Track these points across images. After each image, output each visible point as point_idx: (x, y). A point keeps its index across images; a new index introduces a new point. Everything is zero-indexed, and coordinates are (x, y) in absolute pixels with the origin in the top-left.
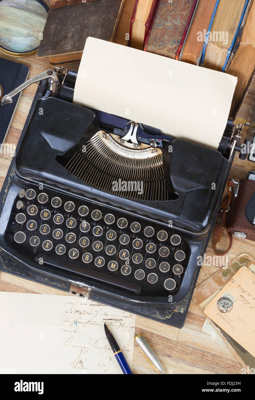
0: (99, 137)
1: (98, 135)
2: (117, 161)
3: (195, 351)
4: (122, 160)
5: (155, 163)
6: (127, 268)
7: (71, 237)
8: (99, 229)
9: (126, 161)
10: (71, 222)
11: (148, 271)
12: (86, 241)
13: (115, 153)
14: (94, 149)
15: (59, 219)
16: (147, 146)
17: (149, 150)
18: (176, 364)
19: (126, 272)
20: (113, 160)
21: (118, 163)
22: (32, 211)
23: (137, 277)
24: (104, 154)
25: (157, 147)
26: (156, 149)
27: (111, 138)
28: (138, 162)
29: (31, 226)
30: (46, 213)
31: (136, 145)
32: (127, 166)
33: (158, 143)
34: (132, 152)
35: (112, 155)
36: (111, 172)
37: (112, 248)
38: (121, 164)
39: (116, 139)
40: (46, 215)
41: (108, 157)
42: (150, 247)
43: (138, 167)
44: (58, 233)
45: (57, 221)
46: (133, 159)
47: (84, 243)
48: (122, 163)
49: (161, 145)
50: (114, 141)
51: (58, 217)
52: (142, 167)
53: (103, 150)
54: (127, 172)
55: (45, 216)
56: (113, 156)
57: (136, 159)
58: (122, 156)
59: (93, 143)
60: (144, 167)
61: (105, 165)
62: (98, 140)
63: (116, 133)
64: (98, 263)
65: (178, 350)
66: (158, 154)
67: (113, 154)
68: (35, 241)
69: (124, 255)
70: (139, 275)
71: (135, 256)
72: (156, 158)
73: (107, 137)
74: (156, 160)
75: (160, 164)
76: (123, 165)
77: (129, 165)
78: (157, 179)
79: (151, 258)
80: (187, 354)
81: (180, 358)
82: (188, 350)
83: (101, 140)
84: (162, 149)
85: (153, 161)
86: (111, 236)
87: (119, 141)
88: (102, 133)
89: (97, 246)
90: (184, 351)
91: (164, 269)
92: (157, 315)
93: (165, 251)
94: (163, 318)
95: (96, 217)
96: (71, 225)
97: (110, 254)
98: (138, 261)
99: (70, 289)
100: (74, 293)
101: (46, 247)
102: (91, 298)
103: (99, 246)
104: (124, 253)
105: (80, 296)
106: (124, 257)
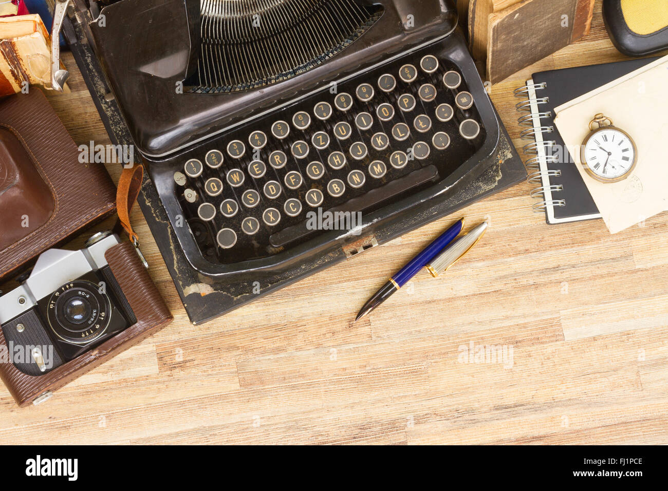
6: (398, 156)
7: (293, 178)
8: (321, 137)
10: (276, 160)
11: (427, 138)
12: (316, 167)
15: (258, 169)
19: (402, 162)
22: (214, 187)
29: (230, 209)
30: (234, 174)
37: (359, 146)
42: (405, 103)
44: (272, 188)
45: (257, 173)
47: (316, 172)
51: (254, 166)
55: (237, 180)
64: (356, 182)
68: (250, 225)
69: (380, 143)
70: (421, 150)
71: (396, 130)
79: (418, 117)
86: (343, 132)
89: (336, 161)
91: (446, 115)
92: (483, 188)
93: (427, 92)
94: (494, 186)
95: (303, 124)
96: (281, 162)
97: (361, 156)
98: (403, 134)
99: (344, 252)
100: (354, 252)
101: (271, 221)
102: (381, 240)
103: (338, 159)
104: (379, 139)
105: (364, 249)
106: (383, 144)
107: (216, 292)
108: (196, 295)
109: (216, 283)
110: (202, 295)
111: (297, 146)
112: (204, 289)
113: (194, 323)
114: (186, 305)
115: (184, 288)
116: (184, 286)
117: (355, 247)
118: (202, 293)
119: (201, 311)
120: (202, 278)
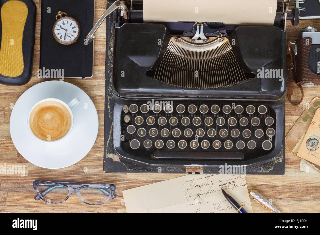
0: (173, 42)
1: (172, 41)
2: (193, 57)
3: (299, 188)
4: (197, 55)
5: (225, 50)
6: (229, 143)
7: (177, 132)
8: (198, 120)
9: (200, 55)
10: (173, 121)
11: (246, 141)
12: (189, 131)
15: (163, 121)
16: (215, 38)
17: (217, 41)
19: (229, 146)
20: (190, 57)
21: (194, 58)
22: (139, 121)
23: (239, 148)
24: (181, 55)
25: (223, 36)
26: (223, 38)
27: (183, 40)
28: (211, 53)
29: (142, 133)
30: (151, 119)
31: (205, 40)
32: (202, 58)
33: (223, 34)
34: (203, 46)
37: (212, 131)
38: (197, 58)
39: (187, 40)
41: (185, 56)
42: (243, 122)
44: (165, 132)
45: (162, 123)
46: (206, 51)
47: (188, 134)
48: (198, 57)
49: (226, 34)
50: (186, 42)
52: (215, 56)
53: (179, 52)
54: (205, 64)
55: (151, 122)
56: (189, 54)
57: (208, 51)
58: (196, 52)
60: (217, 55)
62: (173, 45)
63: (186, 35)
64: (204, 146)
65: (286, 192)
66: (225, 42)
67: (188, 52)
68: (148, 143)
70: (240, 145)
71: (233, 132)
72: (224, 45)
73: (180, 41)
74: (225, 47)
75: (229, 49)
76: (199, 59)
77: (204, 58)
78: (231, 63)
79: (246, 130)
80: (294, 193)
81: (289, 198)
82: (294, 190)
83: (175, 44)
84: (228, 37)
85: (222, 49)
86: (209, 122)
87: (190, 41)
88: (174, 38)
89: (199, 133)
90: (291, 192)
91: (259, 135)
92: (262, 170)
93: (256, 121)
94: (267, 172)
95: (192, 111)
96: (174, 123)
97: (212, 136)
98: (236, 135)
99: (186, 171)
100: (190, 173)
101: (158, 146)
102: (205, 173)
103: (201, 133)
104: (223, 132)
105: (195, 174)
106: (224, 135)
107: (121, 162)
108: (111, 160)
109: (121, 159)
110: (114, 161)
111: (185, 119)
112: (116, 158)
113: (105, 171)
114: (104, 162)
115: (107, 154)
116: (108, 153)
117: (192, 171)
118: (114, 159)
119: (110, 167)
120: (117, 154)
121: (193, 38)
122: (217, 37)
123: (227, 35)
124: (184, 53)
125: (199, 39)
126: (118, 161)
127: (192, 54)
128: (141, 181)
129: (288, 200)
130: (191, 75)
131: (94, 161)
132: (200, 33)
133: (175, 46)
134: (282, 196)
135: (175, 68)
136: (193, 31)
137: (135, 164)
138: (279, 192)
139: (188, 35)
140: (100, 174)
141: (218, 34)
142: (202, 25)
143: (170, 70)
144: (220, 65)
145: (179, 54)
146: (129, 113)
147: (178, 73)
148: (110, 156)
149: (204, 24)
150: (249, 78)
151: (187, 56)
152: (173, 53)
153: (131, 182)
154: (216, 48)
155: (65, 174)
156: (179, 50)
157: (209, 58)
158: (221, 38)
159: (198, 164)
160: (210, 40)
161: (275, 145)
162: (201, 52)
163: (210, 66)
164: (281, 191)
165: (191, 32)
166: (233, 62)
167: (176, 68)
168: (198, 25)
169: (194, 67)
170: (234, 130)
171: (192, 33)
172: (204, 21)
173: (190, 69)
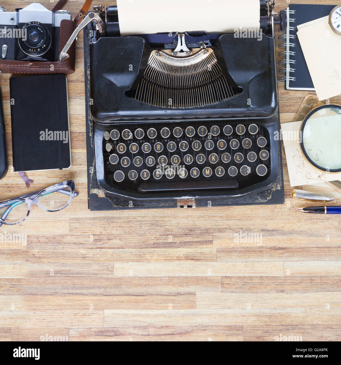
0: (154, 57)
1: (153, 55)
2: (176, 73)
3: (303, 279)
4: (180, 70)
5: (210, 62)
6: (220, 169)
7: (163, 160)
8: (184, 144)
9: (184, 70)
10: (158, 147)
11: (239, 166)
12: (176, 158)
13: (172, 66)
14: (153, 70)
15: (147, 148)
16: (198, 49)
17: (201, 53)
18: (292, 296)
19: (221, 173)
20: (173, 72)
21: (178, 74)
22: (121, 149)
23: (231, 175)
24: (163, 71)
25: (207, 47)
26: (207, 49)
27: (165, 54)
28: (195, 66)
29: (126, 163)
30: (134, 146)
31: (188, 52)
32: (187, 74)
33: (206, 44)
34: (187, 60)
35: (170, 69)
36: (175, 85)
37: (202, 156)
38: (181, 74)
39: (169, 53)
40: (134, 148)
41: (168, 72)
42: (234, 144)
43: (196, 71)
44: (151, 160)
45: (146, 150)
46: (190, 65)
47: (176, 161)
48: (182, 72)
49: (210, 44)
50: (168, 56)
51: (146, 146)
52: (200, 70)
53: (161, 67)
54: (189, 80)
55: (134, 150)
56: (172, 69)
57: (192, 65)
58: (180, 66)
59: (150, 64)
60: (202, 69)
61: (168, 81)
62: (154, 60)
63: (167, 48)
64: (194, 175)
65: (289, 283)
66: (210, 53)
67: (171, 67)
68: (133, 174)
69: (214, 159)
70: (233, 171)
71: (224, 156)
72: (209, 57)
73: (161, 55)
74: (210, 59)
75: (214, 62)
76: (183, 74)
77: (188, 73)
78: (217, 77)
79: (238, 153)
80: (297, 284)
81: (292, 290)
82: (297, 281)
83: (157, 59)
84: (212, 47)
85: (207, 61)
86: (197, 147)
87: (172, 54)
88: (155, 52)
89: (188, 159)
90: (294, 283)
91: (252, 158)
92: (259, 200)
93: (247, 143)
94: (265, 201)
95: (178, 134)
96: (159, 149)
97: (201, 163)
98: (227, 160)
99: (177, 204)
100: (182, 207)
101: (144, 177)
102: (198, 205)
103: (189, 159)
104: (213, 157)
105: (187, 207)
106: (215, 160)
107: (106, 198)
109: (106, 194)
110: (99, 197)
111: (171, 144)
112: (101, 193)
113: (90, 210)
114: (89, 198)
116: (92, 188)
117: (183, 204)
118: (99, 195)
119: (95, 205)
120: (101, 189)
121: (175, 51)
122: (200, 49)
123: (211, 46)
124: (167, 68)
125: (182, 51)
126: (104, 197)
127: (176, 69)
128: (130, 278)
129: (290, 292)
130: (175, 93)
131: (77, 259)
132: (182, 45)
133: (156, 61)
134: (284, 288)
135: (157, 86)
136: (174, 43)
137: (122, 199)
138: (281, 284)
139: (170, 48)
140: (84, 272)
141: (202, 45)
142: (183, 36)
143: (153, 88)
144: (206, 81)
145: (161, 69)
146: (110, 141)
147: (161, 92)
148: (95, 191)
149: (185, 35)
150: (237, 94)
151: (170, 72)
152: (155, 69)
153: (119, 280)
154: (201, 61)
155: (46, 274)
156: (162, 65)
157: (194, 72)
158: (205, 49)
159: (189, 196)
160: (194, 53)
161: (271, 169)
162: (185, 66)
163: (195, 81)
164: (283, 282)
165: (172, 43)
166: (219, 76)
167: (159, 86)
168: (179, 36)
169: (179, 84)
170: (224, 155)
171: (173, 45)
172: (185, 31)
173: (174, 86)
